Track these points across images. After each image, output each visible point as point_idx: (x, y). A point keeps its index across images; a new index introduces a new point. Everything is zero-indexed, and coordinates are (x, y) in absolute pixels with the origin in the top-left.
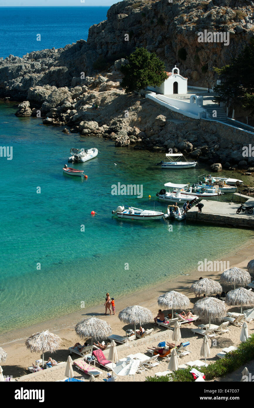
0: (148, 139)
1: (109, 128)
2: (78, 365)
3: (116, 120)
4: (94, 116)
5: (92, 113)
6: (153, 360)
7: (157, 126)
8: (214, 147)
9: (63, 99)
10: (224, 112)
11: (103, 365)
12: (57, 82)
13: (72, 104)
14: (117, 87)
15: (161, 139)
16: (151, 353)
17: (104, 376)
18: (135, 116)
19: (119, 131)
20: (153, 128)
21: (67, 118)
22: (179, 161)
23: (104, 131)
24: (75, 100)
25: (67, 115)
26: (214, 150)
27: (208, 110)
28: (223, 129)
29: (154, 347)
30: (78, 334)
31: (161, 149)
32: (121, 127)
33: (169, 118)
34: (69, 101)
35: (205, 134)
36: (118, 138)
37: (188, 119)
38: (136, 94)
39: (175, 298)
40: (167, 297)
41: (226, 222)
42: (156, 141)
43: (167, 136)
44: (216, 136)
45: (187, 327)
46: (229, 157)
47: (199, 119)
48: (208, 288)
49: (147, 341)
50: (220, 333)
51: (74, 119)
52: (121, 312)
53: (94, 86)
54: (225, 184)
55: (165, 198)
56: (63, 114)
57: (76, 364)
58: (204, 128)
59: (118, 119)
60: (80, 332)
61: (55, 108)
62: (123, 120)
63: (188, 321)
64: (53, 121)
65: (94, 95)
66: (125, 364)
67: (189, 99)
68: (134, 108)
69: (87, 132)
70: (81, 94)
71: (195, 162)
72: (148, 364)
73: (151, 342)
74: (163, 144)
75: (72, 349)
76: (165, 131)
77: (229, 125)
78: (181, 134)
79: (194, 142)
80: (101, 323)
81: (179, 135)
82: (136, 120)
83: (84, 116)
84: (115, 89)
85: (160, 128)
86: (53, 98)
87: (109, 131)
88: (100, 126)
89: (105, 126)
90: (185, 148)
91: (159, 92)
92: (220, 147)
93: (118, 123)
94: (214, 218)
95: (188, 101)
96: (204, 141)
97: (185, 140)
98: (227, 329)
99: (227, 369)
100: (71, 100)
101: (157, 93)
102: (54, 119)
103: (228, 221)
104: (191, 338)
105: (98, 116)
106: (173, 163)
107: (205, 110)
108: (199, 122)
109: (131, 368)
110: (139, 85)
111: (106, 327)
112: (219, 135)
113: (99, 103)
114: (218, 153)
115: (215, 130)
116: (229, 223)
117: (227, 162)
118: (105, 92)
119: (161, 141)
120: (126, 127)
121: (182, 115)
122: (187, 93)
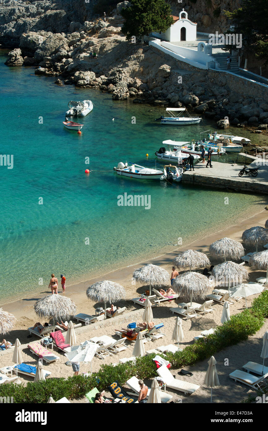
0: (150, 91)
1: (108, 80)
2: (33, 348)
3: (115, 70)
4: (91, 65)
5: (89, 62)
6: (120, 343)
7: (160, 78)
8: (223, 101)
9: (58, 46)
10: (236, 61)
11: (62, 349)
12: (53, 27)
13: (68, 52)
14: (118, 33)
15: (165, 91)
16: (119, 336)
17: (61, 361)
18: (137, 65)
19: (118, 83)
20: (156, 79)
21: (62, 68)
22: (181, 116)
23: (101, 83)
24: (72, 48)
25: (62, 64)
26: (223, 104)
27: (217, 59)
28: (234, 81)
29: (123, 328)
30: (37, 313)
31: (163, 103)
32: (120, 77)
33: (174, 68)
34: (65, 49)
35: (213, 87)
36: (115, 90)
37: (194, 69)
38: (139, 41)
39: (153, 272)
40: (144, 271)
41: (226, 186)
42: (159, 94)
43: (171, 89)
44: (226, 89)
45: (167, 306)
46: (239, 112)
47: (207, 70)
48: (193, 261)
49: (116, 322)
50: (202, 313)
51: (69, 69)
52: (89, 288)
53: (94, 31)
54: (230, 142)
55: (163, 157)
56: (58, 63)
57: (30, 347)
58: (213, 80)
59: (118, 69)
60: (39, 310)
61: (50, 56)
62: (123, 70)
63: (168, 299)
64: (46, 71)
65: (92, 42)
66: (80, 349)
67: (197, 47)
68: (135, 56)
69: (83, 83)
70: (79, 40)
71: (200, 117)
72: (113, 348)
73: (121, 322)
74: (166, 97)
75: (31, 330)
76: (170, 83)
77: (240, 76)
78: (186, 87)
79: (200, 96)
80: (64, 301)
81: (184, 87)
82: (137, 70)
83: (80, 65)
84: (116, 35)
85: (164, 80)
86: (47, 45)
87: (107, 83)
88: (97, 77)
89: (103, 77)
90: (190, 102)
91: (164, 38)
92: (229, 101)
93: (117, 73)
94: (213, 181)
95: (196, 49)
96: (212, 94)
97: (191, 93)
98: (210, 308)
99: (197, 356)
100: (67, 48)
101: (162, 40)
102: (47, 69)
103: (228, 185)
104: (168, 319)
105: (96, 66)
106: (175, 118)
107: (214, 59)
108: (207, 72)
109: (87, 354)
110: (142, 31)
111: (69, 305)
112: (229, 88)
113: (97, 51)
114: (227, 108)
115: (224, 82)
116: (229, 187)
117: (235, 119)
118: (104, 38)
119: (164, 94)
120: (126, 78)
121: (189, 64)
122: (197, 41)
